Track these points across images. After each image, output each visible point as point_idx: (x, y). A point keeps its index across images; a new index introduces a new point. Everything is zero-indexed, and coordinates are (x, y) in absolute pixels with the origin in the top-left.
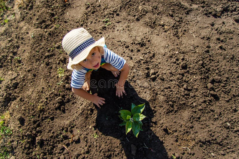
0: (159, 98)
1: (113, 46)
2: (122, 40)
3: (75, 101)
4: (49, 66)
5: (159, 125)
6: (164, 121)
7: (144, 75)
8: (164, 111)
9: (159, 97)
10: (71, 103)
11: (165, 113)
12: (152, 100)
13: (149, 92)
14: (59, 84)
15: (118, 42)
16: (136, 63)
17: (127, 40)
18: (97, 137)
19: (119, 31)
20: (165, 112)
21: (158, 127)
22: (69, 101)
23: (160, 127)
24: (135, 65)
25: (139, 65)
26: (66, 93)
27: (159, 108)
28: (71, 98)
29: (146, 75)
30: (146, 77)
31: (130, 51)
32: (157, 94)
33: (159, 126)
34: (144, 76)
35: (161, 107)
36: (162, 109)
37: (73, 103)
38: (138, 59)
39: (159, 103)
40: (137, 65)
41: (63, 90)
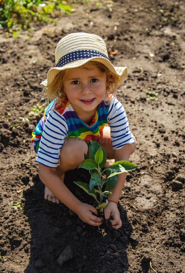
0: (167, 216)
1: (140, 122)
2: (159, 122)
3: (26, 150)
4: (26, 98)
5: (138, 252)
6: (152, 250)
7: (163, 174)
8: (164, 238)
9: (168, 214)
10: (17, 150)
11: (163, 242)
12: (152, 211)
13: (155, 201)
14: (21, 120)
15: (152, 121)
16: (161, 154)
17: (168, 125)
18: (18, 208)
19: (162, 112)
20: (163, 240)
21: (134, 254)
22: (17, 145)
23: (137, 256)
24: (157, 156)
25: (165, 161)
26: (21, 134)
27: (157, 229)
28: (23, 145)
29: (166, 176)
30: (165, 179)
31: (163, 138)
32: (166, 208)
33: (138, 254)
34: (163, 176)
35: (162, 229)
36: (161, 233)
37: (20, 152)
38: (168, 152)
39: (162, 221)
40: (161, 158)
41: (22, 128)
